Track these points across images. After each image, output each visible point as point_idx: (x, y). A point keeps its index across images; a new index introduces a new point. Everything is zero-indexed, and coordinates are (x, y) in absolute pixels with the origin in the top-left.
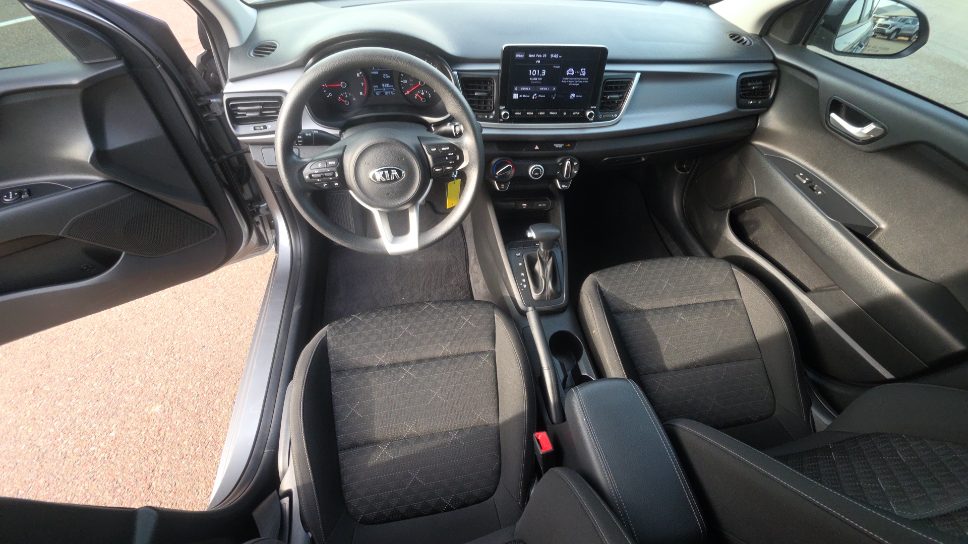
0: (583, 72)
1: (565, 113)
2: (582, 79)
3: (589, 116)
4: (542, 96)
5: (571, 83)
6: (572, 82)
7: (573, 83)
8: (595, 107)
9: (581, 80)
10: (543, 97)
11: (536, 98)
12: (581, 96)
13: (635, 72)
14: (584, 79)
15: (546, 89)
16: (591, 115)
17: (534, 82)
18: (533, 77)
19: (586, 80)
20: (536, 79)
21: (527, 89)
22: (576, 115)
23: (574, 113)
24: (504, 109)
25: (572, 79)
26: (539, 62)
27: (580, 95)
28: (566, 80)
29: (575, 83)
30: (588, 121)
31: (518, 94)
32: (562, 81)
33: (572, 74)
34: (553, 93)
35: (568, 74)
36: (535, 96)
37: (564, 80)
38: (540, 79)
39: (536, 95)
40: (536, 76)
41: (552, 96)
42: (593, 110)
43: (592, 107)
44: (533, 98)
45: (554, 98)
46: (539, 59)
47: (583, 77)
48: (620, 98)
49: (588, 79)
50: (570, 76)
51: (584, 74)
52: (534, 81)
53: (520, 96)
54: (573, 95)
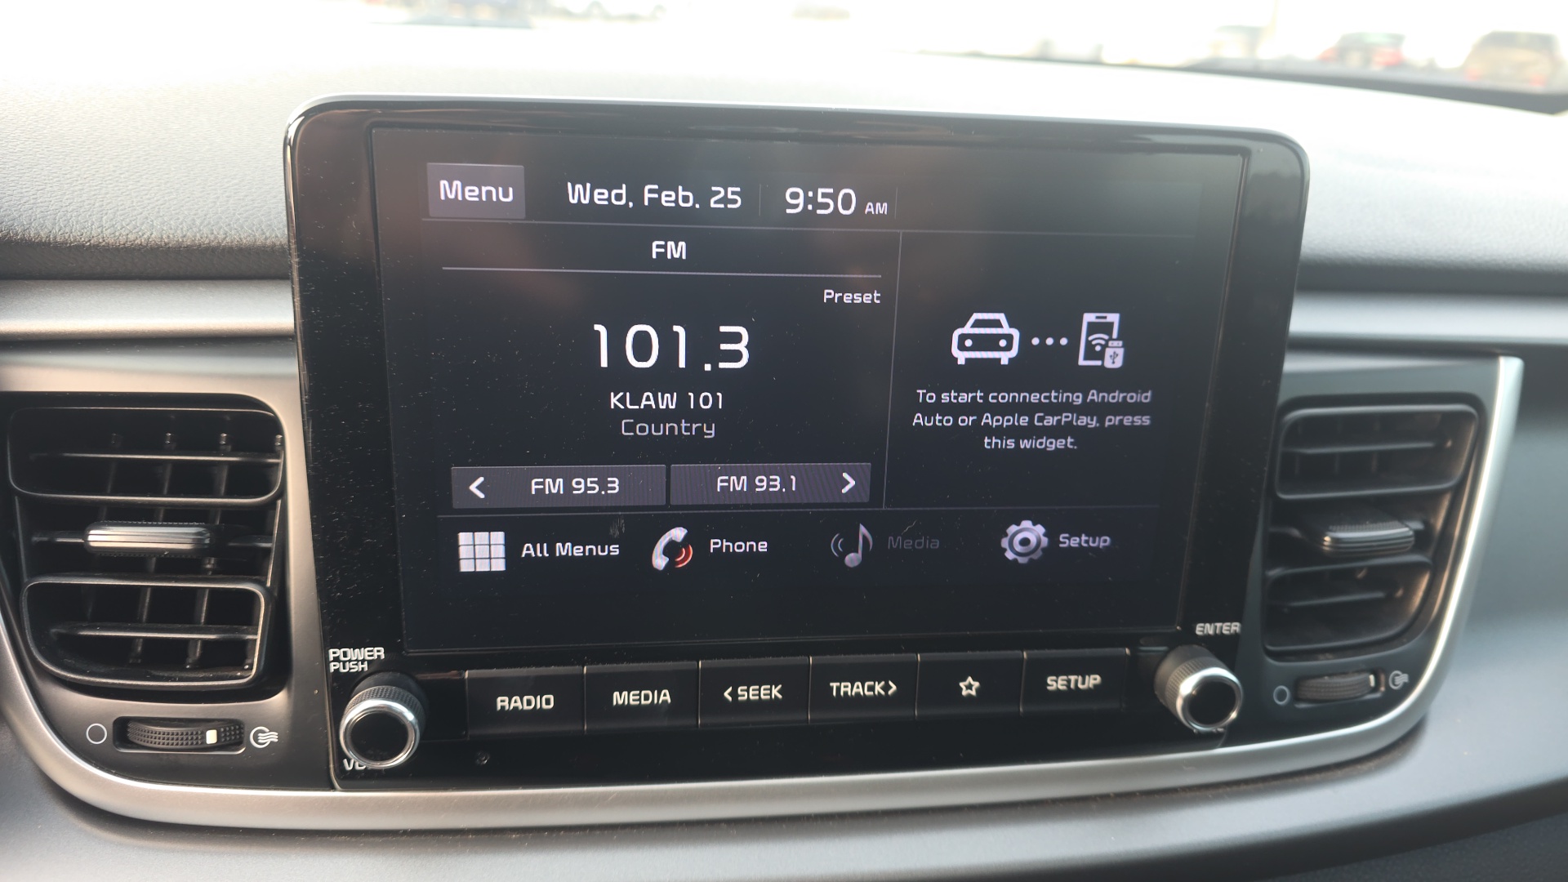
0: (1098, 339)
1: (969, 687)
2: (1094, 396)
3: (1192, 702)
4: (741, 547)
5: (1000, 432)
6: (1006, 421)
7: (1016, 433)
8: (1231, 628)
9: (1087, 409)
10: (752, 555)
11: (685, 559)
12: (1104, 542)
13: (1487, 352)
14: (1117, 397)
15: (769, 483)
16: (1210, 698)
17: (644, 430)
18: (637, 382)
19: (1137, 409)
20: (668, 401)
21: (584, 486)
22: (1073, 694)
23: (1056, 683)
24: (376, 667)
25: (1005, 398)
26: (677, 250)
27: (1094, 533)
28: (955, 410)
29: (1031, 432)
30: (1182, 738)
31: (499, 537)
32: (918, 419)
33: (1005, 358)
34: (843, 518)
35: (961, 357)
36: (672, 549)
37: (929, 410)
38: (706, 401)
39: (678, 534)
40: (664, 376)
41: (836, 543)
42: (1221, 649)
43: (1204, 629)
44: (660, 561)
45: (853, 559)
46: (672, 223)
47: (1104, 379)
48: (1422, 540)
49: (1146, 397)
50: (983, 375)
51: (1114, 357)
52: (654, 416)
53: (528, 550)
54: (1032, 532)
